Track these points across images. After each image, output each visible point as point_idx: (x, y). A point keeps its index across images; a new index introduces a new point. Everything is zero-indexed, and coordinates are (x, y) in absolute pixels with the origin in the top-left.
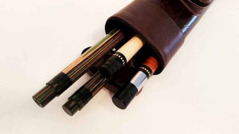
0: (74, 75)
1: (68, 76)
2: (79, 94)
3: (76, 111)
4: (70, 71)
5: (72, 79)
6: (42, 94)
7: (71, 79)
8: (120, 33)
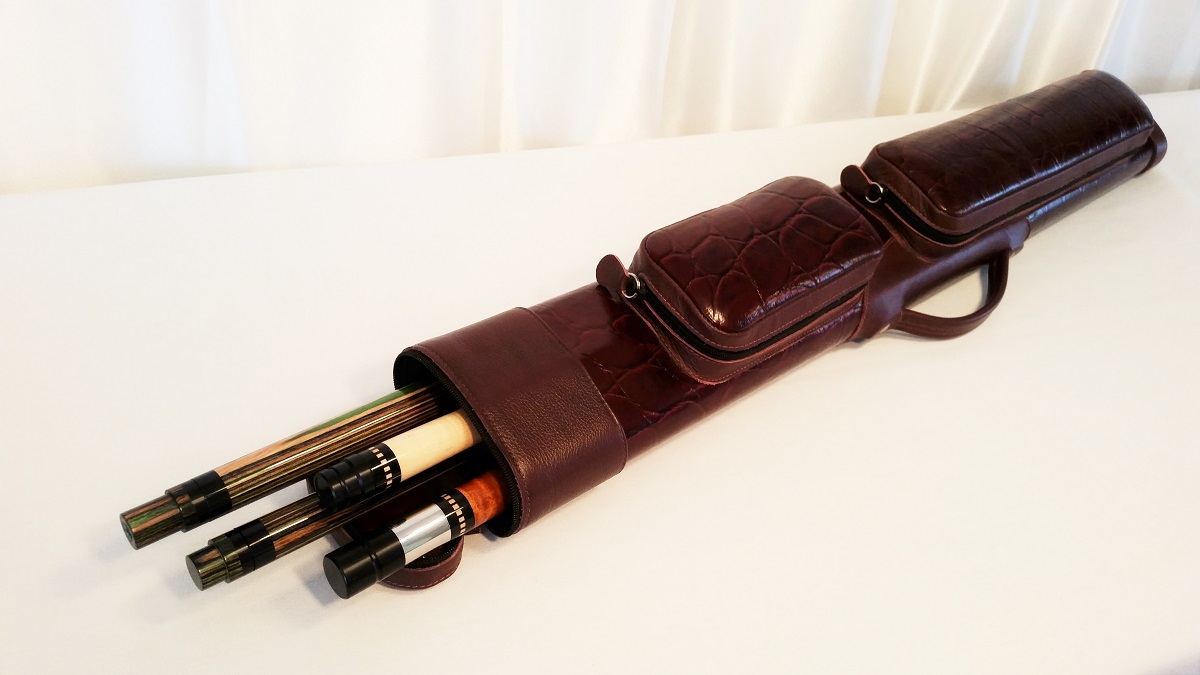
0: (242, 484)
1: (225, 482)
2: (238, 535)
3: (221, 581)
4: (234, 472)
5: (233, 494)
6: (143, 513)
7: (230, 493)
8: (427, 395)
